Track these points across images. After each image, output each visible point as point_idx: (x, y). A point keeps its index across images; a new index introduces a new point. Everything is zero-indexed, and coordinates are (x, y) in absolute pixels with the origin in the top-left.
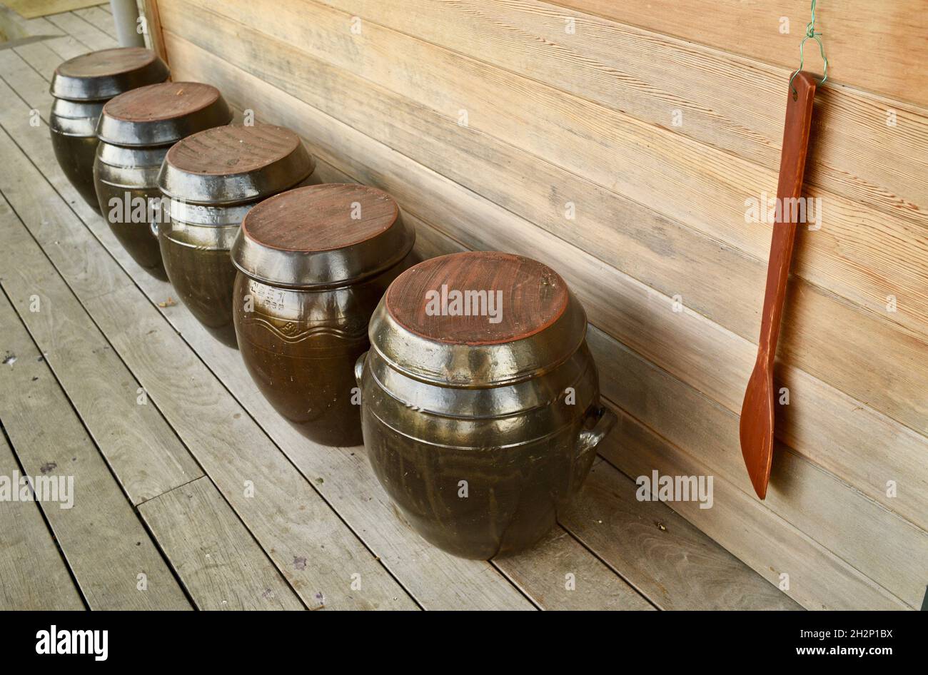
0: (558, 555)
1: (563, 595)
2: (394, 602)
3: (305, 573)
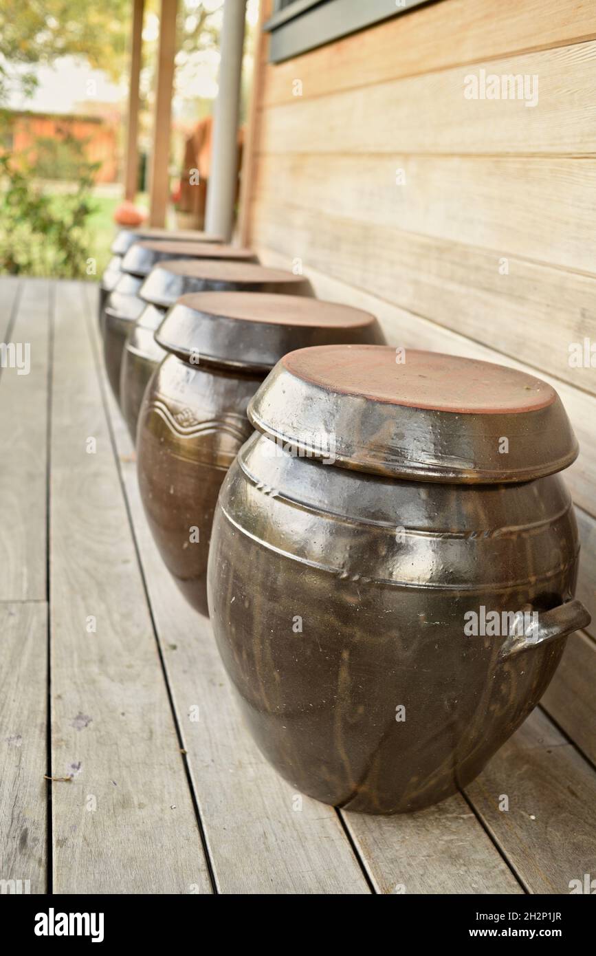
2: (168, 811)
3: (78, 734)
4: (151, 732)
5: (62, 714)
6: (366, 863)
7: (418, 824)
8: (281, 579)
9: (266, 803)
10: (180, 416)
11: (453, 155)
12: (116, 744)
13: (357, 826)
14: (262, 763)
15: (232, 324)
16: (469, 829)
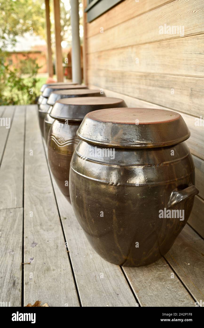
0: (158, 273)
1: (151, 292)
2: (63, 271)
3: (33, 248)
4: (57, 246)
5: (28, 243)
6: (130, 283)
7: (149, 269)
8: (90, 187)
9: (96, 266)
10: (59, 140)
11: (146, 43)
12: (46, 251)
13: (127, 271)
14: (95, 253)
15: (73, 107)
16: (166, 269)
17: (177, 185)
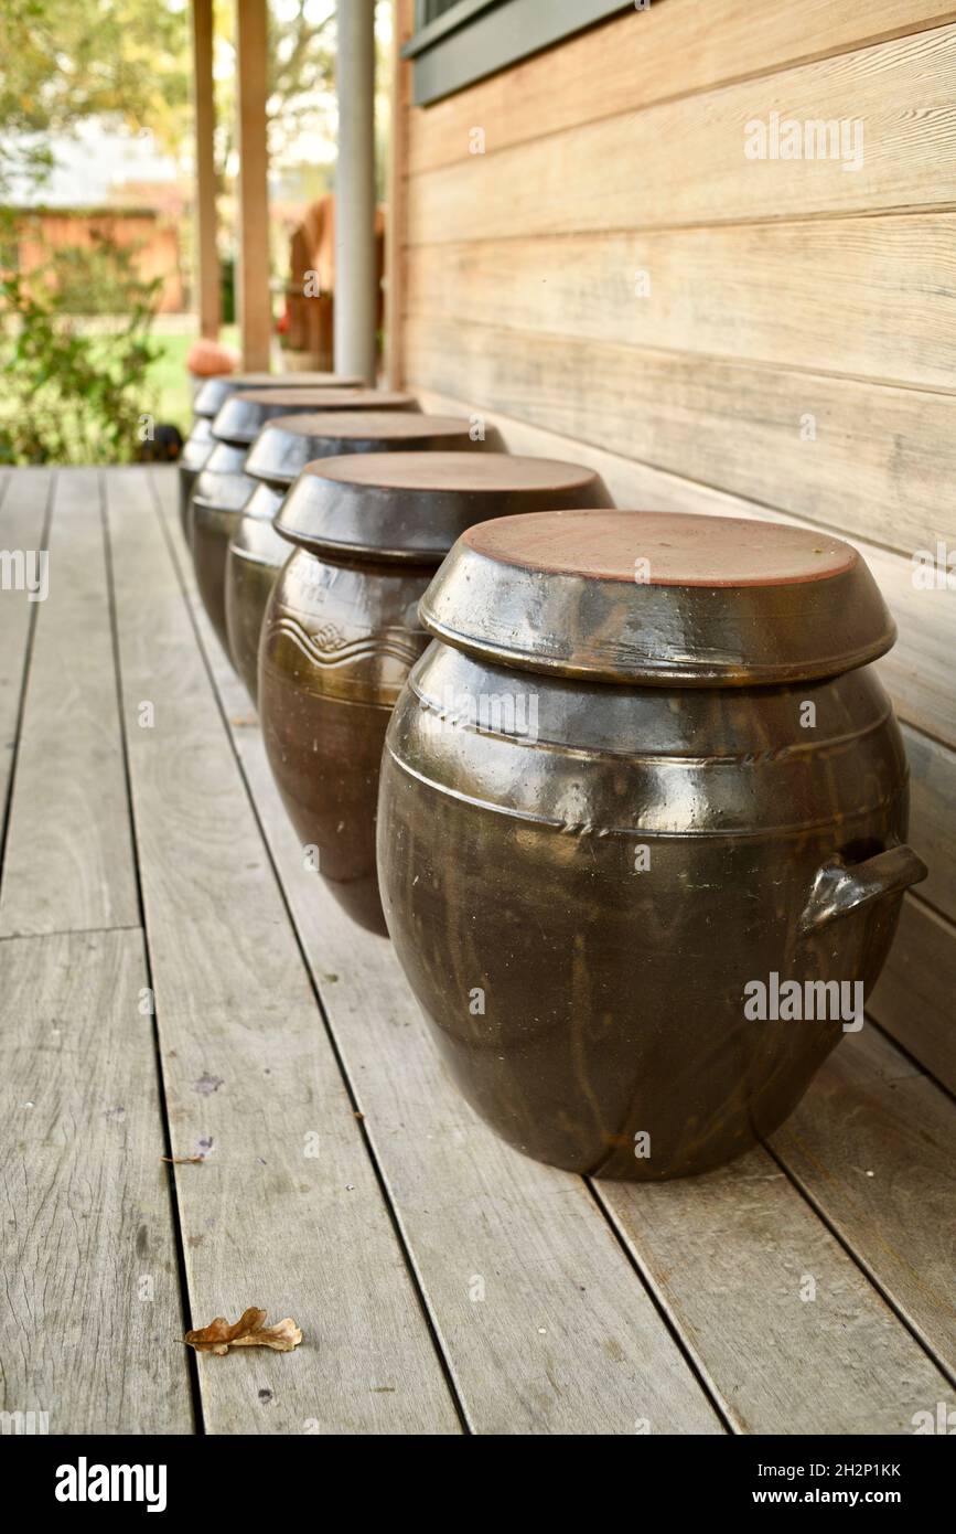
0: (744, 1207)
1: (719, 1280)
2: (343, 1193)
3: (205, 1101)
4: (310, 1093)
5: (180, 1076)
6: (630, 1245)
7: (705, 1191)
8: (482, 840)
9: (484, 1176)
10: (319, 637)
11: (698, 225)
12: (262, 1111)
13: (616, 1197)
14: (473, 1124)
15: (386, 497)
16: (778, 1193)
17: (840, 841)
